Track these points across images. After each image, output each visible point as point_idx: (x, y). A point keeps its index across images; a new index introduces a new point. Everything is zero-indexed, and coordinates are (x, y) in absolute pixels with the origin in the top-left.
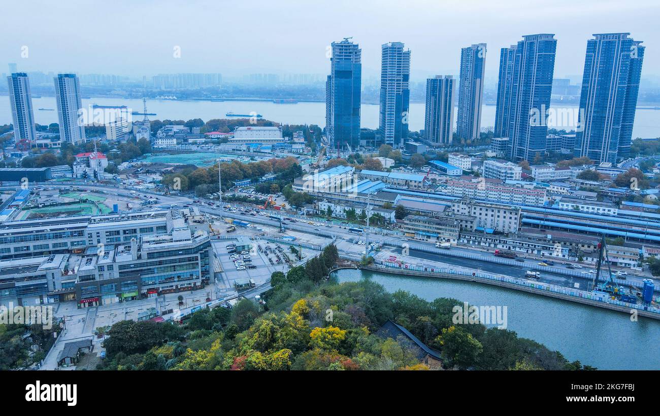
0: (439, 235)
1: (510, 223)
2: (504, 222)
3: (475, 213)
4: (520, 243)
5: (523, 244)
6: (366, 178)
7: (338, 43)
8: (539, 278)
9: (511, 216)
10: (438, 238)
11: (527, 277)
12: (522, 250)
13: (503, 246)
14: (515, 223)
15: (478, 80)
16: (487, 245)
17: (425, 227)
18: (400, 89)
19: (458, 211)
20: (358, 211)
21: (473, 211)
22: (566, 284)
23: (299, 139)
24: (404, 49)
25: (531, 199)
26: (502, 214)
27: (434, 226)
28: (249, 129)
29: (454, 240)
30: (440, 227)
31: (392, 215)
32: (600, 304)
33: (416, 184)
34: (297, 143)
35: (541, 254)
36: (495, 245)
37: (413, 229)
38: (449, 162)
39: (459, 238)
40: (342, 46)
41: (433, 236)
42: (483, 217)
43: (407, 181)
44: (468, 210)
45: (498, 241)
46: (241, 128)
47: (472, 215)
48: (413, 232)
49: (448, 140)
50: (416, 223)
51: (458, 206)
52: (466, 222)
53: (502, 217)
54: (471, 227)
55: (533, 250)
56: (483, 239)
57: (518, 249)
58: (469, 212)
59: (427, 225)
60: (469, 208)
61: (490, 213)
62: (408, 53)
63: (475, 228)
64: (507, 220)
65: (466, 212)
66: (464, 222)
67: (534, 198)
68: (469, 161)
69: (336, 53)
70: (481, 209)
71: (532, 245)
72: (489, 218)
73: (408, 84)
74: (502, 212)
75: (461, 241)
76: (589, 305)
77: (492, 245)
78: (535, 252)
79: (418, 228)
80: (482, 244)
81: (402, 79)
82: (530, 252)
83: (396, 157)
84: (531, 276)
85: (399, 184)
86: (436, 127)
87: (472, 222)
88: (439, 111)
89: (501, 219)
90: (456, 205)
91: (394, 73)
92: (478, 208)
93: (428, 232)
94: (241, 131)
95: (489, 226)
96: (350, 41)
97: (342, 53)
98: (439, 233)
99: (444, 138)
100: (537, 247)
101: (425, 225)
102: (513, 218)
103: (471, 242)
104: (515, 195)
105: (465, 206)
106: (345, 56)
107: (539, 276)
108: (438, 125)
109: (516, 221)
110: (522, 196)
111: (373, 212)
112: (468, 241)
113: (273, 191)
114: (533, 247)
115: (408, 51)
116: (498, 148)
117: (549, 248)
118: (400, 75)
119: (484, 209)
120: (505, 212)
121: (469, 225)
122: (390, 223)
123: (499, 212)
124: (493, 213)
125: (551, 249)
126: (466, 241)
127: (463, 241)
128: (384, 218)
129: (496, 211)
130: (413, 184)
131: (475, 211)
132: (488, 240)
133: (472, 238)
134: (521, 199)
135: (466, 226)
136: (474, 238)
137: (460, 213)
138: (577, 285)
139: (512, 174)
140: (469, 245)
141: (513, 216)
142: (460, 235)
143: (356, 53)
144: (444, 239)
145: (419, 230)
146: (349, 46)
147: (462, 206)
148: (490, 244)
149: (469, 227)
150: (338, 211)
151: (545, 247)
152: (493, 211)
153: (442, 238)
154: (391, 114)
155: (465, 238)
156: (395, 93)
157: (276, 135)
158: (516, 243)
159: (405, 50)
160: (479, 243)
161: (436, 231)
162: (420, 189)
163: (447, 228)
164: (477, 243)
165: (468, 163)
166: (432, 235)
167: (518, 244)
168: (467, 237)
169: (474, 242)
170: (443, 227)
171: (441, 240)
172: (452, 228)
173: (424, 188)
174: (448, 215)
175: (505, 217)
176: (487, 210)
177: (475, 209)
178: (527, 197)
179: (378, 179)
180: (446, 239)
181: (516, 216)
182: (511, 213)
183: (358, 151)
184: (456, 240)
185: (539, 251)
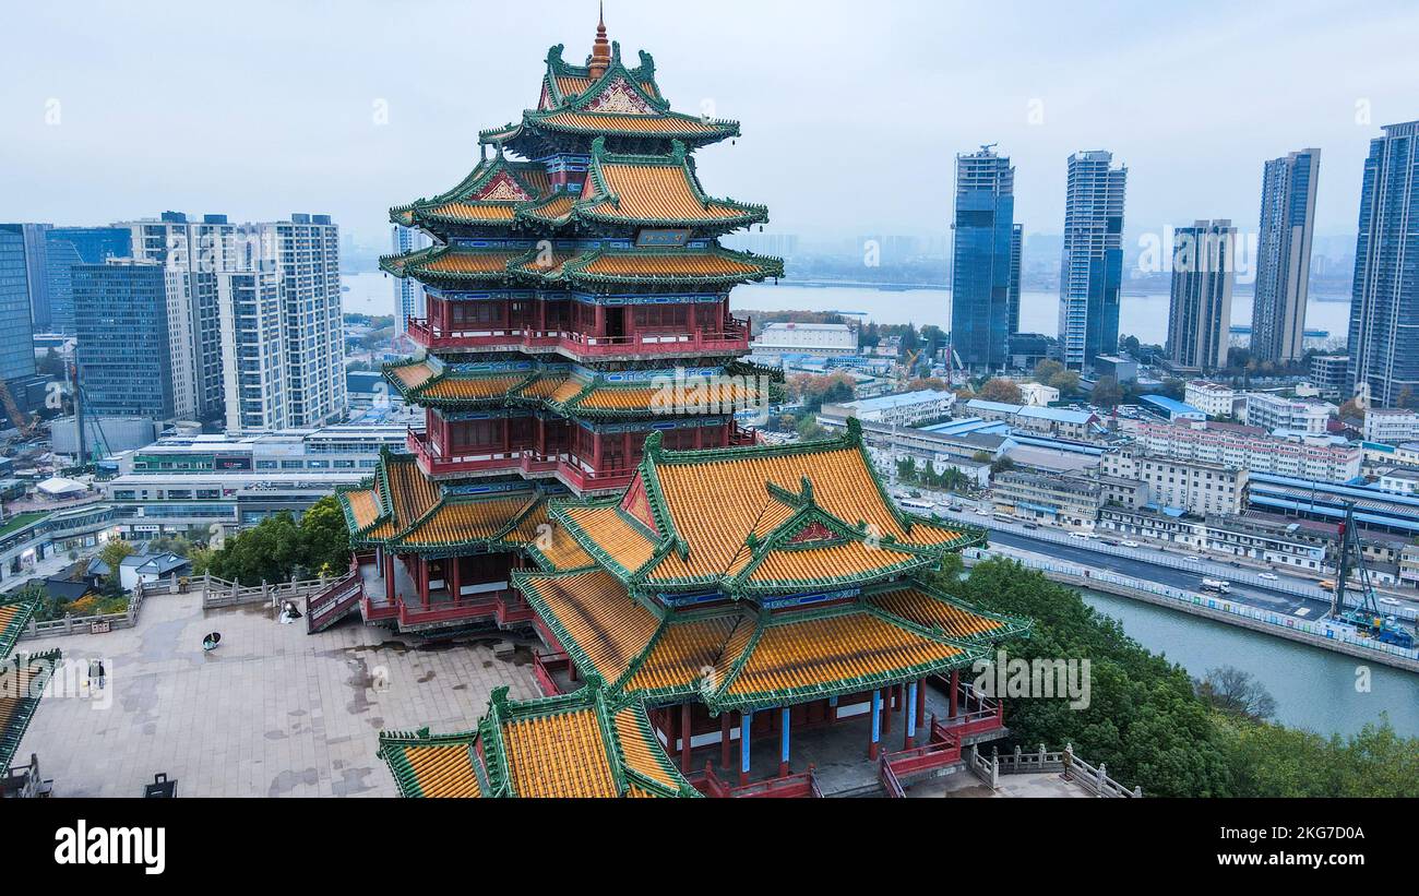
0: (1059, 511)
1: (1220, 498)
2: (1207, 496)
3: (1148, 476)
4: (1220, 534)
5: (1226, 535)
6: (975, 415)
7: (965, 157)
8: (1226, 593)
9: (1221, 483)
10: (1058, 516)
11: (1203, 589)
12: (1224, 549)
13: (1187, 539)
14: (1231, 500)
15: (1297, 230)
16: (1155, 534)
17: (1034, 493)
18: (1101, 248)
19: (1115, 471)
20: (920, 464)
21: (1145, 471)
22: (1280, 608)
23: (888, 350)
24: (1110, 164)
25: (1318, 469)
26: (1202, 479)
27: (1050, 492)
28: (791, 327)
29: (1089, 523)
30: (1061, 494)
31: (983, 473)
32: (1327, 643)
33: (1073, 430)
34: (882, 357)
35: (1265, 558)
36: (1172, 536)
37: (1010, 497)
38: (1186, 399)
39: (1098, 521)
40: (975, 162)
41: (1047, 512)
42: (1165, 484)
43: (1054, 423)
44: (1134, 469)
45: (1177, 528)
46: (777, 325)
47: (1143, 478)
48: (1011, 502)
49: (1215, 360)
50: (1017, 486)
51: (1116, 461)
52: (1122, 489)
53: (1202, 485)
54: (1131, 500)
55: (1247, 550)
56: (1146, 522)
57: (1216, 546)
58: (1136, 474)
59: (1036, 489)
60: (1137, 464)
61: (1178, 476)
62: (1122, 174)
63: (1138, 502)
64: (1214, 493)
65: (1131, 473)
66: (1117, 489)
67: (1325, 465)
68: (1228, 398)
69: (962, 176)
70: (1160, 468)
71: (1246, 539)
72: (1177, 486)
73: (1119, 237)
74: (1203, 474)
75: (1104, 525)
76: (1304, 644)
77: (1165, 536)
78: (1253, 554)
79: (1019, 495)
80: (1144, 532)
81: (1105, 227)
82: (1241, 552)
83: (1065, 385)
84: (1211, 589)
85: (1038, 428)
86: (1189, 333)
87: (1132, 491)
88: (1195, 297)
89: (1202, 490)
90: (1111, 458)
91: (1087, 215)
92: (1155, 466)
93: (1039, 503)
94: (775, 330)
95: (1176, 503)
96: (992, 150)
97: (974, 175)
98: (1059, 507)
99: (1206, 355)
100: (1255, 542)
101: (1033, 489)
102: (1226, 489)
103: (1123, 528)
104: (1281, 459)
105: (1128, 462)
106: (980, 181)
107: (1226, 589)
108: (1193, 328)
109: (1232, 495)
110: (1296, 461)
111: (945, 466)
112: (1118, 525)
113: (785, 428)
114: (1248, 542)
115: (1123, 169)
116: (1325, 378)
117: (1281, 546)
118: (1102, 219)
119: (1167, 468)
120: (1209, 476)
121: (1126, 495)
122: (976, 488)
123: (1196, 474)
124: (1185, 477)
125: (1284, 549)
126: (1112, 526)
127: (1107, 525)
128: (967, 478)
129: (1191, 472)
130: (1066, 428)
131: (1148, 471)
132: (1157, 525)
133: (1124, 519)
134: (1296, 468)
135: (1121, 498)
136: (1129, 520)
137: (1119, 475)
138: (1303, 611)
139: (1303, 420)
140: (1119, 533)
141: (1227, 484)
142: (1100, 513)
143: (1003, 174)
144: (1069, 518)
145: (1022, 500)
146: (989, 161)
147: (1123, 461)
148: (1160, 533)
149: (1126, 500)
150: (884, 462)
151: (1272, 543)
152: (1184, 472)
153: (1066, 518)
154: (1078, 301)
155: (1110, 518)
156: (1090, 256)
157: (844, 341)
158: (1213, 532)
159: (1114, 166)
160: (1139, 530)
161: (1053, 501)
162: (1079, 439)
163: (1074, 496)
164: (1134, 531)
165: (1224, 402)
166: (1045, 509)
167: (1217, 535)
168: (1114, 517)
169: (1129, 527)
170: (1067, 495)
171: (1065, 521)
172: (1084, 498)
173: (1089, 437)
174: (1088, 475)
175: (1209, 486)
176: (1172, 470)
177: (1148, 467)
178: (1308, 463)
179: (998, 418)
180: (1073, 519)
181: (1232, 485)
182: (1221, 478)
183: (1000, 374)
184: (1093, 524)
185: (1260, 552)
